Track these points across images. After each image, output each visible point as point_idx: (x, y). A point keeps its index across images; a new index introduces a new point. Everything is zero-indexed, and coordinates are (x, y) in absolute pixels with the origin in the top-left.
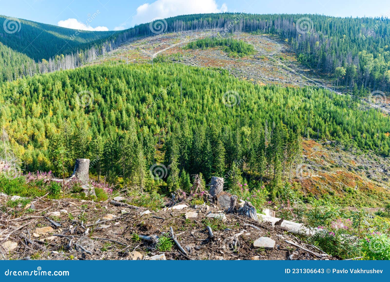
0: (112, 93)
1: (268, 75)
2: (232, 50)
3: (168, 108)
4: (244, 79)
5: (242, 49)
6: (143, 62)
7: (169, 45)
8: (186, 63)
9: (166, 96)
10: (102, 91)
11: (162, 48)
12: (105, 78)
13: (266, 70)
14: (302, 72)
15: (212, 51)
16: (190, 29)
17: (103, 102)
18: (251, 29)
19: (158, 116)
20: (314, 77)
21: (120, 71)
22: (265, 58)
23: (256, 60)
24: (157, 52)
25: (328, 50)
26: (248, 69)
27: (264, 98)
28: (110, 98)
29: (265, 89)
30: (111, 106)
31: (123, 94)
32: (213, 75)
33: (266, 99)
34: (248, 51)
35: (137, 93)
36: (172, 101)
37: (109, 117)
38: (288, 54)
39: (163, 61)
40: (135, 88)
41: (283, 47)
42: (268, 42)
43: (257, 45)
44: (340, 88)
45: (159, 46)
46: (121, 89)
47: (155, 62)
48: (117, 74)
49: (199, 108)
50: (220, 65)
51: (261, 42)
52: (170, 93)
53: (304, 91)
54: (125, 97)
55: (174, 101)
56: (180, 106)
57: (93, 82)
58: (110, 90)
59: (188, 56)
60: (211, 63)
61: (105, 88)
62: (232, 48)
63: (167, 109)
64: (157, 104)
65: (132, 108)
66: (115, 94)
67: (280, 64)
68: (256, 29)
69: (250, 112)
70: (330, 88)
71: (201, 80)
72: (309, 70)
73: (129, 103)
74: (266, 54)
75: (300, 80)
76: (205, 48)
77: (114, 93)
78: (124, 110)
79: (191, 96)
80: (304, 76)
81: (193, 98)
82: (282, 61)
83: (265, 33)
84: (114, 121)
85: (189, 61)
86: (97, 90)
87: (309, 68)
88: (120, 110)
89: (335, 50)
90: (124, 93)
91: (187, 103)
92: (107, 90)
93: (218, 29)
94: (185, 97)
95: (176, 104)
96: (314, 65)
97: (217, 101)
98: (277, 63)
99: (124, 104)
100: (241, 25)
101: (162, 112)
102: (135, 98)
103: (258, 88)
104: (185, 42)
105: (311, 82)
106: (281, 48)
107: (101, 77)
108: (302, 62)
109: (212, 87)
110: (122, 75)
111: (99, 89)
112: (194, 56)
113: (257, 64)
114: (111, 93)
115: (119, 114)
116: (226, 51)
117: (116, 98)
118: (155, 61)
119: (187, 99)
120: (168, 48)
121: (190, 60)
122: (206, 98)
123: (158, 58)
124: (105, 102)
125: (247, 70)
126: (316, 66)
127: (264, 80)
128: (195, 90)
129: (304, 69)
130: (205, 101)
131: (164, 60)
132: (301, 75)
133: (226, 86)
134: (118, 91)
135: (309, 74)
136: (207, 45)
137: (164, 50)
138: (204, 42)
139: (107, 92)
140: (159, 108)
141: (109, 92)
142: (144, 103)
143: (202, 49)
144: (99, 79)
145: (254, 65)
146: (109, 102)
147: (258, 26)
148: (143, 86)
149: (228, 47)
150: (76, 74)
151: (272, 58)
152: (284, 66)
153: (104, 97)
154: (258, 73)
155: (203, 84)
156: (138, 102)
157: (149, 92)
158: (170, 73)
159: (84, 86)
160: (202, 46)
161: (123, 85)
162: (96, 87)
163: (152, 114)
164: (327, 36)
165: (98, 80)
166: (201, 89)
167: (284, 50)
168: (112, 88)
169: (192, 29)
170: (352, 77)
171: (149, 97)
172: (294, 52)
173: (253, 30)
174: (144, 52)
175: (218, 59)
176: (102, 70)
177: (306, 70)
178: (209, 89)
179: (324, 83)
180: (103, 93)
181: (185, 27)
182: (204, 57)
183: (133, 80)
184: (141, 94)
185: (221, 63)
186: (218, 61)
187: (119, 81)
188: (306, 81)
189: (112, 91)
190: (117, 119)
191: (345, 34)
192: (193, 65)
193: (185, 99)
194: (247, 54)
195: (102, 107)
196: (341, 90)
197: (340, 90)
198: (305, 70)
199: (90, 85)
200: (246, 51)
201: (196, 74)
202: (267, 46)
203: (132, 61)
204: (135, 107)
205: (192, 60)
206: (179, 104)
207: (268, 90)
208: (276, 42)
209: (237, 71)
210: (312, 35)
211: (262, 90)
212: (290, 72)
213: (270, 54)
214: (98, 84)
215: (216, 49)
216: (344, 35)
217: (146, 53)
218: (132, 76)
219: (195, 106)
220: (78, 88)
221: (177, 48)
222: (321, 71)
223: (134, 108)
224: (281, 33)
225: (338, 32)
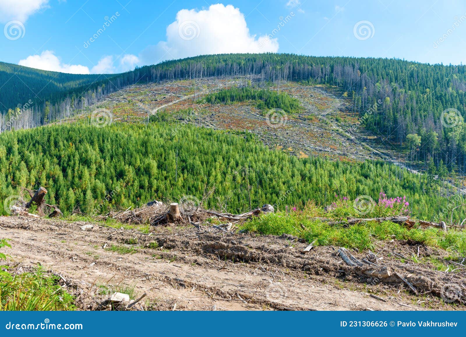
0: (77, 165)
1: (315, 143)
2: (268, 106)
3: (155, 187)
4: (278, 148)
5: (282, 105)
6: (135, 120)
7: (179, 97)
8: (198, 123)
9: (155, 170)
10: (62, 161)
11: (167, 102)
12: (70, 143)
13: (313, 136)
14: (365, 140)
15: (239, 106)
16: (213, 75)
17: (61, 178)
18: (300, 76)
19: (139, 198)
20: (381, 148)
21: (94, 134)
22: (313, 118)
23: (301, 121)
24: (159, 107)
25: (400, 110)
26: (287, 134)
27: (300, 175)
28: (73, 170)
29: (305, 162)
30: (72, 183)
31: (91, 166)
32: (232, 142)
33: (303, 177)
34: (291, 108)
35: (113, 165)
36: (163, 178)
37: (67, 198)
38: (349, 114)
39: (163, 120)
40: (112, 157)
41: (342, 103)
42: (322, 96)
43: (306, 99)
44: (417, 164)
45: (165, 98)
46: (90, 159)
47: (153, 121)
48: (88, 138)
49: (200, 188)
50: (247, 128)
51: (312, 96)
52: (162, 166)
53: (362, 167)
54: (94, 171)
55: (166, 178)
56: (173, 184)
57: (53, 148)
58: (74, 161)
59: (202, 114)
60: (234, 124)
61: (68, 158)
62: (268, 104)
63: (153, 190)
64: (140, 181)
65: (101, 186)
66: (81, 166)
67: (335, 127)
68: (308, 77)
69: (274, 195)
70: (403, 163)
71: (212, 148)
72: (376, 137)
73: (99, 179)
74: (316, 113)
75: (361, 151)
76: (229, 102)
77: (79, 164)
78: (90, 189)
79: (192, 170)
80: (368, 146)
81: (195, 173)
82: (338, 123)
83: (320, 84)
84: (73, 205)
85: (203, 121)
86: (55, 160)
87: (376, 134)
88: (84, 188)
89: (412, 110)
90: (94, 165)
91: (185, 180)
92: (69, 160)
93: (253, 76)
94: (183, 173)
95: (168, 182)
96: (384, 130)
97: (228, 178)
98: (331, 126)
99: (90, 181)
100: (286, 72)
101: (144, 194)
102: (108, 172)
103: (294, 161)
104: (202, 93)
105: (376, 154)
106: (339, 105)
107: (65, 142)
108: (367, 125)
109: (226, 159)
110: (96, 140)
111: (59, 158)
112: (211, 114)
113: (301, 127)
114: (74, 164)
115: (82, 195)
116: (259, 107)
117: (82, 172)
118: (153, 119)
119: (186, 175)
120: (177, 101)
121: (204, 119)
122: (214, 174)
123: (158, 115)
124: (64, 176)
125: (285, 136)
126: (386, 131)
127: (307, 150)
128: (200, 162)
129: (368, 135)
130: (212, 179)
131: (166, 118)
132: (363, 143)
133: (246, 157)
134: (86, 162)
135: (375, 143)
136: (232, 99)
137: (170, 104)
138: (228, 94)
139: (70, 163)
140: (142, 187)
141: (72, 163)
142: (121, 180)
143: (226, 104)
144: (61, 144)
145: (297, 128)
146: (70, 177)
147: (311, 73)
148: (124, 155)
149: (262, 102)
150: (30, 136)
151: (325, 119)
152: (341, 130)
153: (64, 170)
154: (301, 140)
155: (213, 154)
156: (112, 178)
157: (130, 164)
158: (169, 137)
159: (37, 154)
160: (226, 99)
161: (93, 154)
162: (55, 155)
163: (129, 196)
164: (404, 90)
165: (59, 146)
166: (210, 160)
167: (343, 107)
168: (77, 157)
169: (216, 74)
170: (432, 148)
171: (129, 172)
172: (357, 111)
173: (304, 79)
174: (141, 106)
175: (246, 118)
176: (69, 131)
177: (372, 137)
178: (221, 161)
179: (395, 156)
180: (63, 164)
181: (206, 72)
182: (226, 115)
183: (109, 147)
184: (118, 167)
185: (250, 125)
186: (246, 121)
187: (88, 147)
188: (369, 152)
189: (77, 162)
190: (77, 202)
191: (429, 88)
192: (208, 126)
193: (182, 175)
194: (289, 112)
195: (58, 185)
196: (418, 166)
197: (416, 167)
198: (369, 137)
199: (47, 152)
200: (287, 108)
201: (207, 139)
202: (321, 102)
203: (120, 119)
204: (107, 185)
205: (208, 119)
206: (172, 182)
207: (308, 165)
208: (334, 97)
209: (270, 137)
210: (383, 88)
211: (299, 165)
212: (348, 139)
213: (323, 114)
214: (59, 151)
215: (245, 103)
216: (428, 90)
217: (143, 107)
218: (109, 140)
219: (196, 185)
220: (29, 157)
221: (189, 102)
222: (393, 139)
223: (104, 187)
224: (343, 84)
225: (420, 85)
